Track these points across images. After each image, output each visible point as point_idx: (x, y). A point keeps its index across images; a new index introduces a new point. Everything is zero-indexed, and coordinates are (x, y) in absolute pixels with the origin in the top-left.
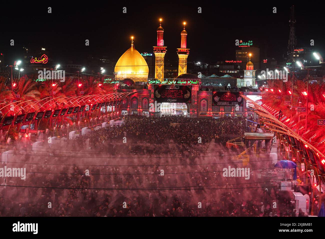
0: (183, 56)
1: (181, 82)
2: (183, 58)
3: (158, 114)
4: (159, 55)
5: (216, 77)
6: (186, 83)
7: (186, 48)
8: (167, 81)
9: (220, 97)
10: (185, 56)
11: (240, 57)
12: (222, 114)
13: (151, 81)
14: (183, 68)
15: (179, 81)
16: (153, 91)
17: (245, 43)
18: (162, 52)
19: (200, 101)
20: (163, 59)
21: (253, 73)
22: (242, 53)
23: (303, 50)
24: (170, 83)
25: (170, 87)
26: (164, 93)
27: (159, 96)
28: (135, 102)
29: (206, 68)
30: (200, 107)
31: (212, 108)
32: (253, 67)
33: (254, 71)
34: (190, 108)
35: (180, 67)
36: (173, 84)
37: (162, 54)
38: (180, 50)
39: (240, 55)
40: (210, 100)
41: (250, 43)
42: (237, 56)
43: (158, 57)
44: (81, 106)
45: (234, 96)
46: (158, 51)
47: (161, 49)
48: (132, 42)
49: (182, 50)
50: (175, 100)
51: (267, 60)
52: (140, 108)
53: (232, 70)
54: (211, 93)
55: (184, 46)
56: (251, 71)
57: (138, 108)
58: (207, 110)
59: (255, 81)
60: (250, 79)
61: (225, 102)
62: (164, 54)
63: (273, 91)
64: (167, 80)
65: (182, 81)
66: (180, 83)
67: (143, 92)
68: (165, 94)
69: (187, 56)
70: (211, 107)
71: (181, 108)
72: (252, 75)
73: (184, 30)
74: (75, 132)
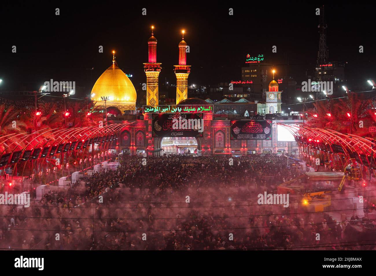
0: (182, 75)
1: (189, 109)
2: (182, 78)
3: (158, 153)
4: (151, 75)
5: (228, 102)
6: (195, 110)
7: (186, 65)
8: (169, 108)
9: (241, 128)
10: (185, 75)
11: (247, 76)
12: (244, 152)
13: (147, 109)
14: (182, 91)
15: (186, 108)
16: (150, 122)
17: (254, 58)
18: (155, 70)
19: (215, 134)
20: (157, 80)
21: (278, 96)
22: (250, 71)
23: (332, 65)
24: (173, 110)
25: (173, 116)
26: (166, 125)
27: (160, 129)
28: (126, 138)
29: (204, 92)
30: (215, 142)
31: (231, 142)
32: (278, 88)
33: (280, 93)
34: (201, 144)
35: (178, 91)
36: (177, 111)
37: (156, 73)
38: (178, 68)
39: (247, 73)
40: (228, 133)
41: (261, 58)
42: (243, 76)
43: (151, 77)
44: (72, 143)
45: (259, 126)
46: (150, 70)
47: (154, 66)
48: (114, 58)
49: (181, 67)
50: (182, 133)
51: (282, 79)
52: (133, 146)
53: (240, 94)
54: (228, 124)
55: (183, 62)
56: (276, 93)
57: (130, 146)
58: (225, 144)
59: (280, 107)
60: (274, 103)
61: (248, 135)
62: (158, 73)
63: (331, 116)
64: (169, 106)
65: (189, 107)
66: (187, 110)
67: (136, 124)
68: (168, 126)
69: (187, 75)
70: (229, 141)
71: (186, 145)
72: (276, 99)
73: (183, 41)
74: (66, 178)
